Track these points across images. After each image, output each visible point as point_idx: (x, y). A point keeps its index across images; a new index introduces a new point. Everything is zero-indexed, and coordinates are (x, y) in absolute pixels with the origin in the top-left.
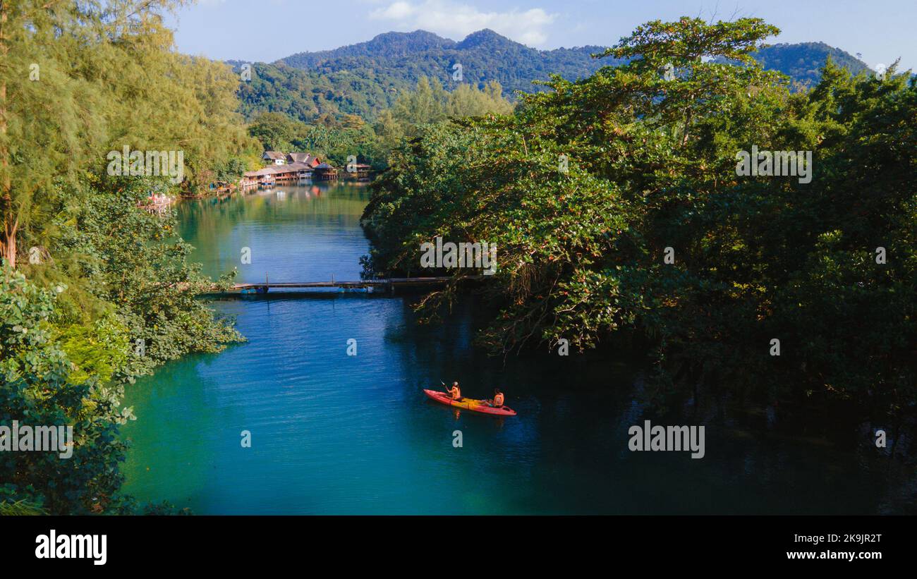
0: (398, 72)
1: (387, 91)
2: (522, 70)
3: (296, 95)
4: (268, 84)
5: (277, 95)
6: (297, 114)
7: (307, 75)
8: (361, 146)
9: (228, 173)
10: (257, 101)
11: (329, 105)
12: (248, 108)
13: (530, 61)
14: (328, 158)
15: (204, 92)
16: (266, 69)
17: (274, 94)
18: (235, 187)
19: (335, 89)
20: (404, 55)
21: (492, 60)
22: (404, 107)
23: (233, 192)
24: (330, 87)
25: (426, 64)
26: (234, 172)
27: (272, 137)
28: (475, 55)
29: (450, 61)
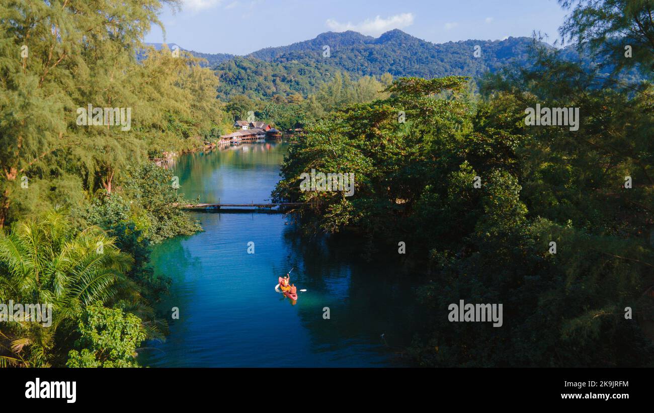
0: (332, 61)
1: (323, 75)
2: (420, 58)
3: (261, 79)
4: (243, 71)
5: (248, 79)
6: (262, 92)
7: (269, 65)
8: (298, 117)
9: (210, 136)
10: (235, 83)
11: (283, 86)
12: (229, 88)
13: (427, 51)
14: (277, 125)
15: (197, 88)
16: (241, 62)
17: (246, 78)
18: (215, 145)
19: (288, 74)
20: (338, 48)
21: (399, 51)
22: (324, 93)
23: (214, 148)
24: (284, 72)
25: (352, 55)
26: (214, 136)
27: (240, 112)
28: (387, 48)
29: (369, 52)
